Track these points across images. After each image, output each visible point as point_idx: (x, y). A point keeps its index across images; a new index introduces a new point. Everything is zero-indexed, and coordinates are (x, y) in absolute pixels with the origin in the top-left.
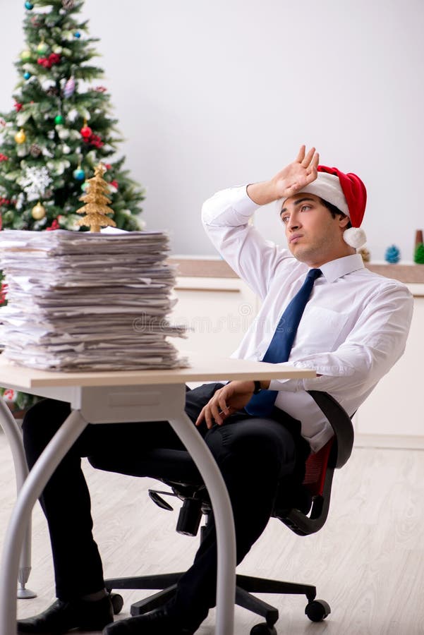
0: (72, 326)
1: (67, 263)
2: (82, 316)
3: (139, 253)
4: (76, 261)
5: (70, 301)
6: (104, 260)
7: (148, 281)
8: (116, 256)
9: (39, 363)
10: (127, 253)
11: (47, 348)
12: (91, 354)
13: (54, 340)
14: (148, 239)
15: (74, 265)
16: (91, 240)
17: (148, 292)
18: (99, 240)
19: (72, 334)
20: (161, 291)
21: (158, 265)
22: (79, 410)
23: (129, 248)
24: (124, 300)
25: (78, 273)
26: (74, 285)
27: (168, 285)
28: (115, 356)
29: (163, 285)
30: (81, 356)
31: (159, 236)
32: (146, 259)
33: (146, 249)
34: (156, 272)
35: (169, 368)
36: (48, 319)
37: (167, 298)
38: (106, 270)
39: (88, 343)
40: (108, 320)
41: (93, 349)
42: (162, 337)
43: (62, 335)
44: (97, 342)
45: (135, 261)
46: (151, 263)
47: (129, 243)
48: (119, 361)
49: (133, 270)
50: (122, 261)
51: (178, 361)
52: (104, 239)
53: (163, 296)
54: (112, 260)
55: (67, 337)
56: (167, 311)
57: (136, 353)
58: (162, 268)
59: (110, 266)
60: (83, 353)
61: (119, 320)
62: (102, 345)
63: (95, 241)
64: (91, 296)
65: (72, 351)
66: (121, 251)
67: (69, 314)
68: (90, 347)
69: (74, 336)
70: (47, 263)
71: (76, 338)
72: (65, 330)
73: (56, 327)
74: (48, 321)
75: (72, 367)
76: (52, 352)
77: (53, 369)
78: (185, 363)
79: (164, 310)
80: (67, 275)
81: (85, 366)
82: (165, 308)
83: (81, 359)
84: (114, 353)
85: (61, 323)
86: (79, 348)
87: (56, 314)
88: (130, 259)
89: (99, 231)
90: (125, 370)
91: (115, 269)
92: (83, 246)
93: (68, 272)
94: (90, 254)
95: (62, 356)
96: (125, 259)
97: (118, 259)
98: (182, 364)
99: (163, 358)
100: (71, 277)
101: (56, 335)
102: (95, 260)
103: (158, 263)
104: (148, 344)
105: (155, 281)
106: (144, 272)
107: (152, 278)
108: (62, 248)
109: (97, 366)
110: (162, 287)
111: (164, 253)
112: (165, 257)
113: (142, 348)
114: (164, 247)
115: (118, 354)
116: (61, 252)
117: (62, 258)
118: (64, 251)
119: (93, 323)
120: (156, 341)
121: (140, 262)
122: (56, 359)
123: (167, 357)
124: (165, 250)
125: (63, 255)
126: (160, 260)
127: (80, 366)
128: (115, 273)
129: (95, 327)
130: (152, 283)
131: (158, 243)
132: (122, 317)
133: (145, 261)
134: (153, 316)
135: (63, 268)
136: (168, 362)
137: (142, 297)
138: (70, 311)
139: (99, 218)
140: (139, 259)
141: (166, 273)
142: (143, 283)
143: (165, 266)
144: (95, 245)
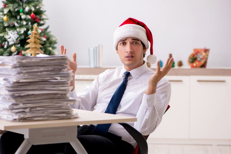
0: (23, 100)
1: (21, 71)
2: (28, 95)
3: (55, 65)
4: (25, 70)
5: (22, 88)
6: (38, 69)
7: (59, 78)
8: (44, 67)
9: (8, 118)
10: (49, 66)
11: (12, 111)
12: (33, 113)
13: (15, 107)
14: (58, 59)
15: (24, 72)
16: (32, 60)
17: (59, 83)
18: (36, 60)
19: (24, 104)
20: (65, 83)
21: (64, 71)
22: (28, 139)
23: (49, 63)
24: (48, 87)
25: (26, 75)
26: (24, 81)
27: (68, 80)
29: (66, 80)
30: (28, 114)
31: (63, 57)
32: (58, 68)
33: (58, 64)
34: (63, 74)
35: (69, 119)
38: (39, 74)
39: (31, 108)
40: (41, 97)
41: (34, 111)
42: (66, 104)
43: (19, 104)
44: (36, 107)
45: (53, 69)
46: (60, 70)
47: (50, 61)
48: (46, 116)
49: (52, 73)
50: (47, 69)
51: (73, 115)
53: (66, 85)
54: (42, 69)
55: (21, 105)
56: (68, 92)
57: (54, 112)
59: (41, 72)
61: (46, 97)
62: (38, 109)
63: (34, 60)
64: (32, 86)
65: (24, 112)
66: (46, 65)
67: (22, 95)
68: (32, 110)
69: (25, 105)
70: (11, 71)
72: (21, 102)
73: (16, 101)
74: (12, 98)
75: (24, 119)
76: (14, 112)
77: (15, 121)
78: (77, 116)
79: (67, 92)
80: (21, 77)
81: (30, 119)
82: (67, 91)
83: (28, 115)
85: (19, 99)
86: (27, 110)
87: (16, 95)
88: (50, 68)
89: (36, 56)
90: (49, 120)
91: (43, 73)
92: (28, 63)
93: (21, 75)
94: (31, 66)
95: (19, 114)
96: (48, 68)
97: (45, 69)
98: (75, 116)
100: (22, 77)
101: (16, 105)
102: (34, 69)
103: (63, 70)
104: (59, 108)
105: (62, 78)
106: (57, 74)
107: (61, 77)
108: (18, 64)
109: (36, 119)
110: (65, 81)
111: (66, 66)
112: (67, 67)
113: (57, 109)
114: (66, 62)
115: (45, 113)
116: (18, 66)
117: (19, 69)
118: (19, 65)
119: (34, 99)
120: (63, 106)
121: (55, 69)
122: (16, 116)
123: (68, 113)
124: (66, 64)
125: (19, 67)
126: (64, 68)
127: (28, 119)
128: (44, 75)
129: (35, 100)
130: (61, 79)
131: (63, 61)
132: (47, 95)
133: (57, 69)
134: (61, 95)
135: (19, 73)
136: (69, 116)
137: (56, 86)
138: (22, 93)
139: (36, 50)
140: (55, 68)
141: (67, 74)
142: (57, 79)
143: (67, 71)
144: (34, 62)
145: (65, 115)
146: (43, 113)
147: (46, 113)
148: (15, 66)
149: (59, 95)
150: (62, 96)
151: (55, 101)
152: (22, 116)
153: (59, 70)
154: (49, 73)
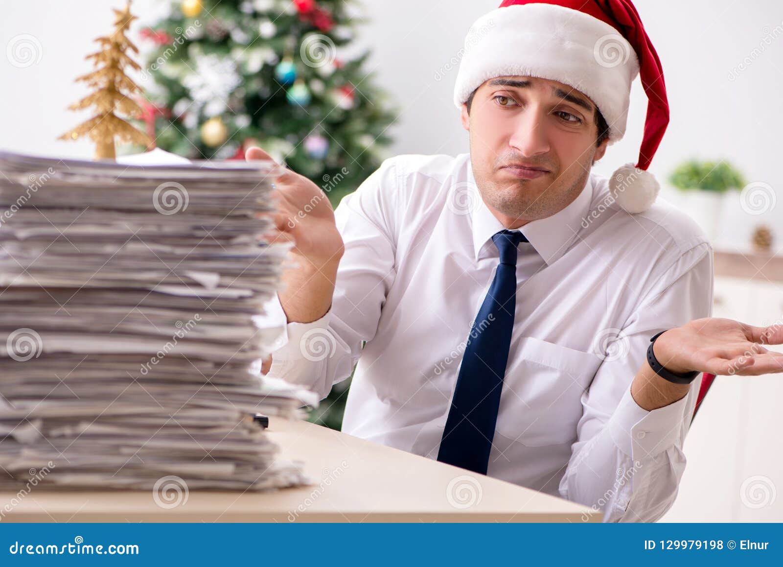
0: (13, 378)
1: (8, 228)
3: (197, 213)
4: (28, 224)
7: (210, 279)
8: (137, 218)
12: (57, 449)
19: (10, 398)
20: (240, 305)
21: (246, 244)
24: (146, 323)
26: (19, 280)
27: (257, 293)
29: (247, 293)
32: (217, 229)
34: (238, 259)
35: (250, 489)
37: (251, 324)
38: (109, 249)
39: (49, 422)
40: (109, 370)
41: (62, 436)
42: (236, 415)
44: (75, 421)
45: (187, 231)
46: (227, 238)
48: (127, 467)
49: (180, 251)
50: (151, 229)
51: (274, 474)
52: (106, 176)
53: (243, 318)
54: (126, 226)
56: (250, 354)
57: (173, 450)
58: (254, 250)
59: (121, 240)
62: (86, 428)
63: (108, 178)
65: (9, 438)
68: (56, 432)
69: (15, 403)
78: (294, 480)
79: (243, 351)
80: (6, 257)
82: (245, 346)
83: (28, 458)
84: (117, 447)
86: (28, 432)
88: (174, 226)
92: (51, 188)
93: (9, 248)
94: (72, 208)
97: (142, 225)
98: (284, 479)
99: (238, 465)
100: (12, 262)
102: (82, 224)
103: (243, 238)
104: (202, 430)
105: (228, 281)
107: (223, 273)
109: (69, 479)
110: (241, 298)
112: (264, 224)
113: (186, 438)
114: (259, 201)
115: (125, 450)
118: (2, 197)
119: (70, 375)
120: (222, 423)
121: (199, 233)
123: (247, 462)
124: (262, 210)
126: (249, 231)
127: (27, 476)
128: (133, 257)
129: (72, 382)
130: (220, 286)
131: (246, 193)
133: (212, 233)
134: (218, 364)
136: (251, 475)
139: (111, 127)
140: (196, 228)
141: (261, 263)
142: (197, 284)
143: (261, 246)
145: (227, 469)
146: (115, 450)
147: (130, 455)
149: (208, 366)
150: (218, 371)
151: (185, 395)
153: (218, 238)
154: (166, 249)
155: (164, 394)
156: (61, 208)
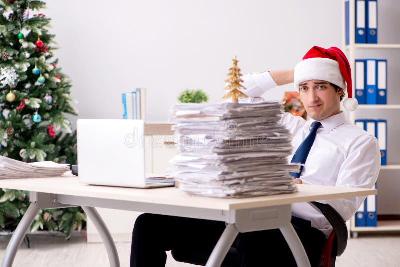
0: (237, 167)
1: (234, 124)
2: (243, 160)
3: (268, 116)
4: (238, 123)
5: (236, 150)
6: (252, 121)
7: (278, 134)
8: (257, 119)
9: (216, 194)
10: (262, 117)
11: (224, 182)
12: (250, 186)
13: (227, 177)
14: (273, 107)
15: (239, 125)
16: (245, 108)
17: (280, 142)
18: (249, 108)
19: (238, 172)
20: (287, 141)
22: (234, 224)
23: (263, 113)
25: (241, 131)
28: (262, 186)
30: (246, 187)
31: (277, 104)
32: (271, 120)
33: (272, 114)
34: (279, 128)
36: (224, 163)
38: (253, 128)
39: (247, 178)
40: (256, 162)
41: (250, 182)
42: (288, 172)
43: (232, 173)
44: (252, 177)
45: (267, 122)
48: (264, 189)
49: (267, 127)
50: (260, 122)
54: (256, 121)
55: (236, 175)
57: (273, 183)
59: (255, 125)
60: (245, 184)
61: (263, 162)
62: (255, 179)
65: (238, 184)
66: (260, 115)
67: (237, 159)
68: (249, 181)
70: (218, 124)
71: (241, 175)
72: (234, 170)
73: (229, 168)
74: (224, 164)
75: (240, 195)
76: (227, 185)
77: (229, 197)
81: (249, 194)
82: (290, 152)
83: (246, 189)
84: (261, 184)
85: (232, 165)
86: (243, 182)
87: (229, 159)
88: (264, 121)
90: (268, 195)
91: (258, 127)
92: (242, 113)
93: (236, 130)
95: (235, 187)
96: (262, 120)
97: (258, 121)
101: (228, 174)
102: (248, 122)
104: (281, 177)
105: (282, 134)
107: (280, 133)
108: (230, 114)
109: (256, 194)
110: (286, 139)
111: (280, 116)
113: (276, 180)
115: (263, 185)
116: (229, 117)
117: (232, 121)
118: (231, 116)
119: (249, 165)
120: (285, 174)
121: (269, 122)
122: (230, 190)
123: (290, 185)
125: (230, 119)
126: (278, 120)
127: (245, 194)
128: (258, 130)
129: (250, 167)
130: (281, 136)
131: (278, 110)
132: (263, 159)
133: (271, 122)
134: (281, 158)
135: (232, 127)
136: (291, 189)
137: (278, 145)
138: (237, 157)
140: (268, 120)
142: (276, 136)
144: (248, 111)
145: (286, 188)
146: (261, 185)
147: (265, 186)
148: (225, 117)
149: (278, 159)
150: (281, 160)
151: (275, 167)
152: (239, 190)
153: (273, 123)
154: (264, 127)
155: (270, 168)
156: (243, 118)
